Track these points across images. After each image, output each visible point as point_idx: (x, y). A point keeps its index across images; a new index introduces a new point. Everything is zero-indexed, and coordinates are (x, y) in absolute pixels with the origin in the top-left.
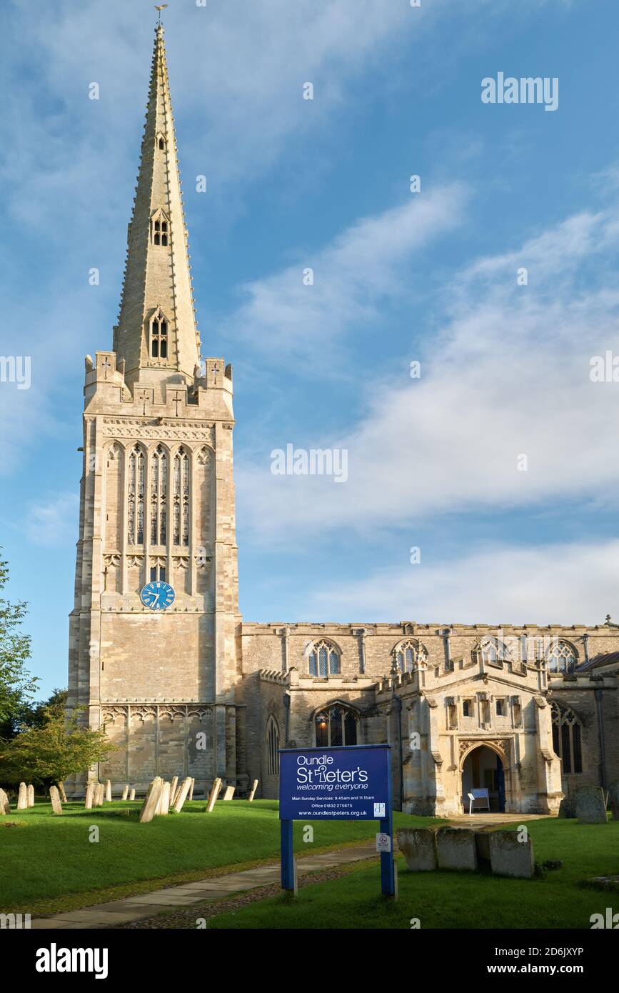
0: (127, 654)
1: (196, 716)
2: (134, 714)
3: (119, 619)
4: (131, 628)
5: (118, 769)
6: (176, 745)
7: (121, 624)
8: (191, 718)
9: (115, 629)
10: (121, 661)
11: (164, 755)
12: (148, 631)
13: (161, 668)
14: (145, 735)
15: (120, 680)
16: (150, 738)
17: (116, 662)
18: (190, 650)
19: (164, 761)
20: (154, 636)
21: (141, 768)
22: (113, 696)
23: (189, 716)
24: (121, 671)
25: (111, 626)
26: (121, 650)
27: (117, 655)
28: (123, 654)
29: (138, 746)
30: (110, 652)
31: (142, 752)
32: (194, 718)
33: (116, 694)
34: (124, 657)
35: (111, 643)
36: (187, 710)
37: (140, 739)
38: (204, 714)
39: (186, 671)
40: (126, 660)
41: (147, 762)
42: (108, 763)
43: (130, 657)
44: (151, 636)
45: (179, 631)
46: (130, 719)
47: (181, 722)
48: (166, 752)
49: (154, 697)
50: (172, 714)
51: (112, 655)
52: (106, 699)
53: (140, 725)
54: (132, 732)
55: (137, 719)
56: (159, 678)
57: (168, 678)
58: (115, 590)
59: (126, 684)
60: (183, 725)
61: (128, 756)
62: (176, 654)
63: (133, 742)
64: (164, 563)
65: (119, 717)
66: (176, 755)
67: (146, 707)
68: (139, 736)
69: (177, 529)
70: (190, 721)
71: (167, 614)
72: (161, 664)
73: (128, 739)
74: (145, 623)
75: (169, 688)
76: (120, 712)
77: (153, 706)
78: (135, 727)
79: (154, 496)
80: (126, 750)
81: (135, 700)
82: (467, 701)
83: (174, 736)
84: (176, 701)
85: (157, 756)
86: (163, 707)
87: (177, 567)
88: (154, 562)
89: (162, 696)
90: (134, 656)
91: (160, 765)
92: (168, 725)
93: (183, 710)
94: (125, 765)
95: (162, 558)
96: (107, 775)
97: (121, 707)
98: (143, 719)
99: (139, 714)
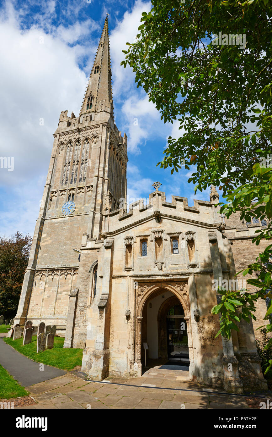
0: (52, 240)
1: (77, 275)
2: (49, 275)
3: (51, 222)
4: (55, 226)
5: (37, 310)
6: (66, 294)
7: (51, 224)
9: (49, 227)
10: (48, 244)
11: (60, 301)
12: (61, 227)
13: (64, 247)
14: (52, 288)
15: (46, 255)
16: (54, 290)
17: (46, 245)
18: (78, 235)
19: (58, 305)
20: (64, 229)
21: (48, 310)
22: (42, 265)
23: (74, 275)
24: (48, 250)
26: (50, 238)
27: (47, 241)
29: (48, 295)
31: (49, 299)
32: (76, 277)
33: (43, 263)
34: (50, 242)
35: (46, 235)
36: (73, 271)
37: (50, 290)
40: (50, 244)
41: (51, 305)
42: (33, 306)
43: (53, 242)
44: (62, 229)
45: (75, 225)
46: (47, 278)
47: (70, 279)
48: (60, 299)
49: (59, 264)
50: (66, 274)
51: (46, 241)
52: (39, 266)
53: (51, 281)
54: (47, 286)
55: (50, 278)
56: (63, 252)
57: (67, 252)
58: (53, 208)
59: (48, 257)
60: (70, 281)
61: (43, 302)
62: (72, 238)
63: (46, 292)
64: (74, 192)
65: (43, 276)
66: (65, 301)
67: (55, 270)
68: (49, 288)
69: (81, 175)
70: (74, 279)
71: (71, 216)
72: (65, 244)
73: (45, 290)
74: (61, 223)
75: (66, 258)
76: (43, 273)
77: (57, 270)
78: (49, 283)
79: (74, 162)
80: (43, 297)
81: (51, 266)
82: (144, 241)
83: (65, 288)
84: (68, 266)
85: (56, 301)
86: (62, 269)
87: (79, 193)
88: (70, 192)
89: (62, 263)
90: (54, 241)
91: (56, 308)
92: (64, 281)
93: (71, 271)
94: (41, 308)
95: (73, 189)
96: (32, 314)
97: (45, 270)
98: (53, 278)
99: (51, 275)
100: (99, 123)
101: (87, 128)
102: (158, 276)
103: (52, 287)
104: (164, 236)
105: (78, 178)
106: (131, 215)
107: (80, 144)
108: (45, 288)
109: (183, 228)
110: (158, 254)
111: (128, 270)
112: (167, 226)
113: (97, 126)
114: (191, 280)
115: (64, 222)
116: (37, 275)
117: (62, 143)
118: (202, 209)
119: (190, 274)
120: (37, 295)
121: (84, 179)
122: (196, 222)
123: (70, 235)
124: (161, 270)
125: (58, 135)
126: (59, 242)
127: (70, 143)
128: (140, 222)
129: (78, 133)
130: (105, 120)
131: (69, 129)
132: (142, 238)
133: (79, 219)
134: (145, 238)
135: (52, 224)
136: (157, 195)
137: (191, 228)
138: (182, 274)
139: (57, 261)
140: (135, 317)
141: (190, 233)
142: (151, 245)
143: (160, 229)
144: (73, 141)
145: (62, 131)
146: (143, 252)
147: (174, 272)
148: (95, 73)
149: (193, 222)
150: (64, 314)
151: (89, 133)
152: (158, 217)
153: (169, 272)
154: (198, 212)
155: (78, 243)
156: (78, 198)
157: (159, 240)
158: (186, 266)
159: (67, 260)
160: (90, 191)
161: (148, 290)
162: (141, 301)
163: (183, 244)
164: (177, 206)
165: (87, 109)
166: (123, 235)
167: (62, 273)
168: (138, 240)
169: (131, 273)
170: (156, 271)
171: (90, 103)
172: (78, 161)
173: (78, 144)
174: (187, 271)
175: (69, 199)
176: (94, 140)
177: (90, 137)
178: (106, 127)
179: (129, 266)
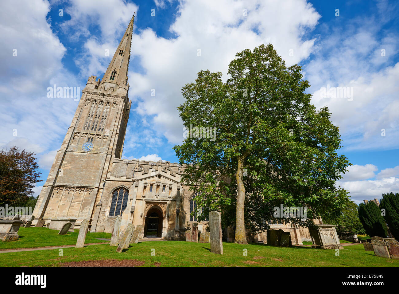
1: (88, 192)
2: (66, 190)
3: (72, 154)
4: (75, 157)
5: (52, 213)
6: (78, 204)
8: (87, 192)
9: (70, 157)
10: (68, 169)
11: (73, 208)
13: (81, 173)
14: (67, 199)
15: (65, 176)
16: (69, 200)
17: (66, 169)
18: (93, 167)
19: (71, 210)
20: (82, 160)
21: (62, 213)
22: (61, 182)
24: (66, 173)
25: (69, 156)
26: (69, 165)
29: (63, 204)
30: (65, 165)
31: (64, 206)
32: (88, 193)
33: (62, 182)
34: (70, 167)
35: (66, 162)
36: (85, 189)
37: (65, 200)
38: (92, 191)
39: (89, 174)
40: (70, 169)
41: (65, 210)
42: (49, 210)
44: (81, 160)
45: (91, 160)
46: (64, 192)
47: (82, 194)
48: (73, 206)
49: (75, 183)
50: (80, 190)
51: (66, 166)
52: (58, 183)
53: (67, 194)
54: (63, 197)
55: (66, 192)
56: (79, 176)
57: (83, 176)
58: (75, 144)
59: (67, 178)
60: (83, 195)
61: (58, 207)
62: (88, 168)
63: (62, 202)
64: (93, 136)
65: (60, 191)
66: (76, 208)
67: (71, 187)
68: (65, 199)
69: (101, 126)
70: (86, 194)
71: (89, 153)
72: (82, 171)
73: (61, 200)
74: (80, 156)
75: (82, 180)
76: (61, 189)
77: (74, 187)
78: (65, 196)
79: (96, 116)
80: (59, 204)
81: (68, 184)
82: (152, 185)
83: (78, 200)
84: (82, 186)
85: (70, 208)
86: (77, 187)
87: (97, 138)
88: (90, 136)
89: (78, 183)
90: (73, 167)
91: (69, 212)
92: (77, 195)
93: (84, 189)
94: (56, 212)
95: (93, 135)
96: (47, 216)
97: (63, 187)
98: (69, 192)
99: (68, 190)
100: (119, 95)
101: (109, 96)
102: (156, 200)
103: (67, 198)
104: (161, 184)
105: (98, 128)
106: (148, 173)
107: (103, 105)
108: (61, 199)
109: (169, 182)
110: (157, 191)
111: (144, 197)
112: (162, 180)
113: (118, 97)
114: (168, 202)
115: (83, 156)
116: (55, 189)
117: (89, 100)
118: (177, 175)
119: (168, 200)
120: (54, 203)
121: (103, 130)
122: (174, 181)
123: (87, 165)
124: (158, 198)
125: (86, 93)
126: (77, 169)
127: (95, 101)
128: (151, 177)
129: (102, 96)
130: (124, 95)
131: (95, 91)
132: (151, 184)
133: (95, 156)
134: (153, 184)
135: (73, 155)
136: (160, 166)
137: (171, 182)
138: (165, 200)
139: (73, 181)
140: (144, 216)
141: (171, 185)
142: (154, 187)
143: (159, 181)
144: (98, 101)
145: (90, 91)
146: (151, 190)
147: (162, 199)
148: (119, 54)
149: (173, 180)
150: (75, 216)
151: (111, 99)
152: (159, 176)
153: (160, 199)
154: (175, 177)
155: (92, 172)
156: (96, 141)
157: (158, 186)
158: (167, 197)
159: (82, 182)
160: (106, 139)
161: (150, 206)
162: (147, 210)
163: (167, 188)
164: (168, 173)
165: (111, 79)
166: (143, 182)
167: (76, 190)
168: (149, 184)
169: (145, 198)
170: (155, 198)
171: (113, 76)
172: (99, 116)
173: (101, 104)
174: (167, 199)
175: (88, 141)
176: (113, 105)
177: (111, 102)
178: (123, 99)
179: (144, 195)
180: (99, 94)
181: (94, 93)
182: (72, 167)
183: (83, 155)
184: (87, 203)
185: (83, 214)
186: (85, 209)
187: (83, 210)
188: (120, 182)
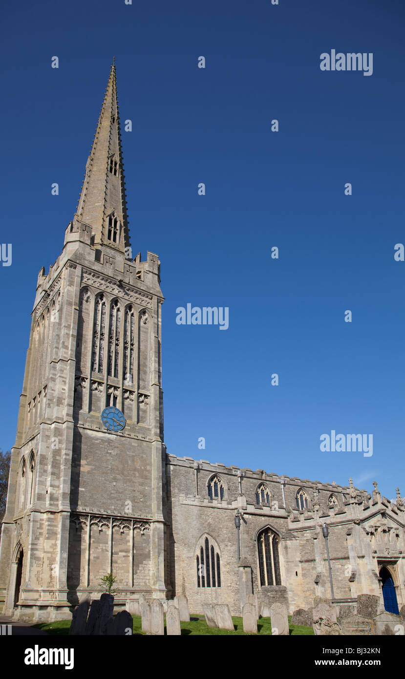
0: (90, 467)
1: (138, 530)
4: (93, 444)
6: (124, 556)
8: (135, 531)
9: (81, 442)
12: (105, 448)
13: (115, 484)
14: (101, 545)
16: (105, 548)
17: (81, 473)
18: (135, 471)
20: (111, 453)
24: (85, 482)
28: (87, 466)
29: (96, 555)
30: (77, 463)
31: (99, 560)
35: (77, 454)
36: (132, 523)
37: (97, 548)
38: (144, 529)
43: (92, 470)
44: (108, 453)
45: (128, 453)
46: (90, 528)
47: (128, 534)
48: (116, 562)
49: (110, 509)
50: (122, 526)
52: (73, 506)
53: (97, 534)
54: (93, 540)
56: (113, 492)
57: (119, 493)
59: (88, 494)
60: (130, 537)
61: (88, 564)
62: (125, 472)
63: (93, 550)
64: (116, 393)
66: (124, 565)
67: (103, 518)
68: (96, 545)
70: (135, 534)
71: (120, 436)
72: (115, 479)
73: (90, 547)
76: (82, 520)
77: (108, 518)
78: (94, 537)
80: (86, 558)
81: (96, 511)
83: (124, 547)
84: (125, 515)
85: (111, 565)
86: (114, 519)
87: (127, 399)
88: (110, 390)
89: (115, 509)
90: (96, 469)
92: (119, 536)
93: (130, 524)
94: (84, 573)
95: (115, 388)
97: (84, 516)
98: (100, 529)
99: (96, 524)
101: (130, 288)
103: (100, 543)
105: (120, 372)
107: (119, 309)
108: (90, 544)
113: (148, 295)
115: (109, 441)
117: (87, 288)
121: (133, 378)
123: (122, 466)
126: (103, 473)
127: (102, 296)
131: (98, 267)
133: (133, 444)
135: (87, 438)
139: (103, 503)
141: (397, 529)
145: (87, 264)
150: (125, 584)
151: (136, 299)
155: (136, 483)
156: (125, 406)
160: (144, 404)
172: (117, 340)
173: (116, 308)
176: (142, 315)
177: (138, 307)
178: (160, 305)
180: (107, 279)
181: (96, 274)
182: (93, 467)
183: (109, 439)
184: (141, 555)
185: (139, 579)
186: (140, 568)
187: (138, 571)
188: (263, 518)
